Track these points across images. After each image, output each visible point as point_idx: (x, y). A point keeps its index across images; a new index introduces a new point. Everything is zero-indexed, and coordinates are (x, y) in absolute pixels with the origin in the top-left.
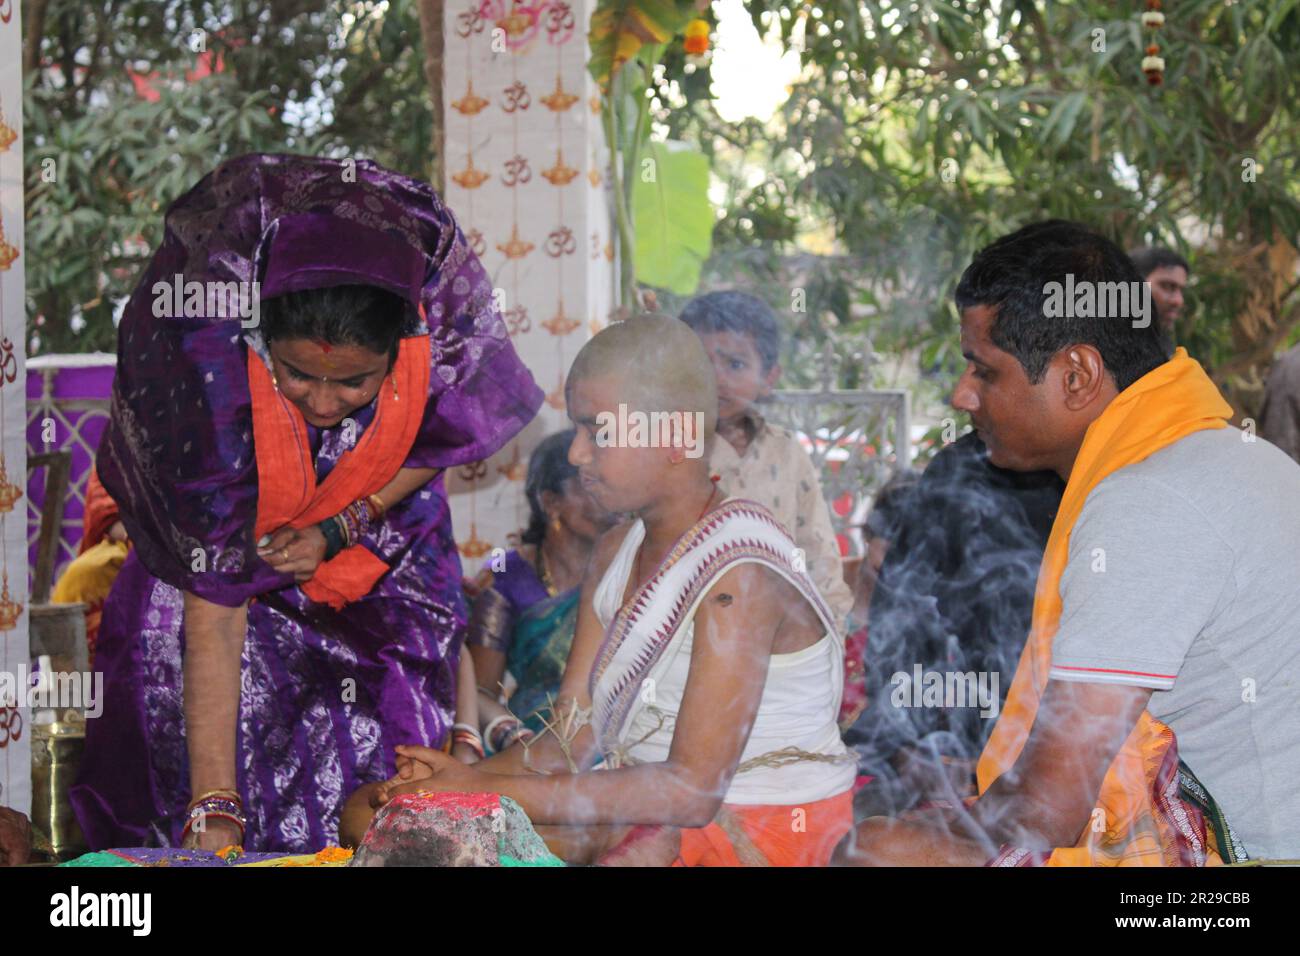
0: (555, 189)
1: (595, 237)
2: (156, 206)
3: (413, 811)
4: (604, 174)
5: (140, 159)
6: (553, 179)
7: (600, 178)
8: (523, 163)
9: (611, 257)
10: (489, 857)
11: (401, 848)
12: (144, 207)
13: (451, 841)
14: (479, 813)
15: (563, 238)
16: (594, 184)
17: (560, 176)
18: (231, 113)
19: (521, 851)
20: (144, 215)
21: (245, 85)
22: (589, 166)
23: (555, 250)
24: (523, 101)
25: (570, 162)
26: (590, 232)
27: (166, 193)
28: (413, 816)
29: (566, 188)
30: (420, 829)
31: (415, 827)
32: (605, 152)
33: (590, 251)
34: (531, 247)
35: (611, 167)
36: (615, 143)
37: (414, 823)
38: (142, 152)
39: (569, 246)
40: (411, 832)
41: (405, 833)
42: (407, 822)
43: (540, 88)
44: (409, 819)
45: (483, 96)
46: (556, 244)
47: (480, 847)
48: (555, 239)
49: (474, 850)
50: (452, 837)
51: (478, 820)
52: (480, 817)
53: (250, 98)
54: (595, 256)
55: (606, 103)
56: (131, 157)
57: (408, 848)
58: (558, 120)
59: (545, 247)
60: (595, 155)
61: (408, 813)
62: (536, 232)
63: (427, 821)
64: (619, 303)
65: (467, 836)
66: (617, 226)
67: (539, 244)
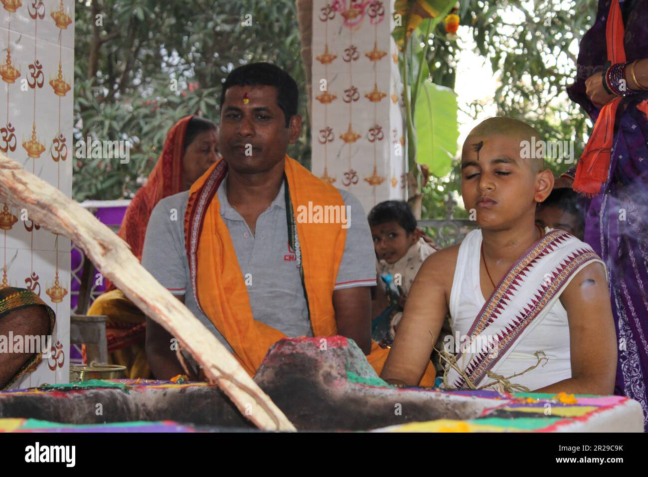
0: (373, 103)
1: (395, 131)
2: (154, 148)
3: (293, 343)
4: (400, 97)
5: (146, 123)
6: (371, 98)
7: (397, 100)
8: (355, 90)
9: (404, 144)
10: (340, 372)
11: (285, 364)
12: (148, 148)
13: (316, 360)
14: (335, 345)
15: (377, 131)
16: (394, 102)
17: (375, 97)
18: (196, 99)
19: (359, 371)
20: (148, 152)
21: (204, 86)
22: (392, 92)
23: (372, 138)
24: (355, 56)
25: (381, 90)
26: (392, 128)
27: (159, 142)
28: (293, 345)
29: (379, 104)
30: (297, 353)
31: (294, 352)
32: (402, 85)
33: (392, 139)
34: (359, 137)
35: (404, 95)
36: (407, 82)
37: (294, 349)
38: (147, 120)
39: (380, 136)
40: (292, 354)
41: (288, 355)
42: (289, 349)
43: (364, 48)
44: (290, 347)
45: (334, 54)
46: (372, 135)
47: (334, 365)
48: (372, 132)
49: (331, 367)
50: (317, 358)
51: (333, 349)
52: (335, 348)
53: (206, 92)
54: (395, 142)
55: (402, 58)
56: (142, 123)
57: (290, 364)
58: (375, 65)
59: (367, 136)
60: (395, 86)
61: (290, 344)
62: (363, 127)
63: (302, 348)
64: (407, 171)
65: (327, 358)
66: (407, 125)
67: (364, 135)
